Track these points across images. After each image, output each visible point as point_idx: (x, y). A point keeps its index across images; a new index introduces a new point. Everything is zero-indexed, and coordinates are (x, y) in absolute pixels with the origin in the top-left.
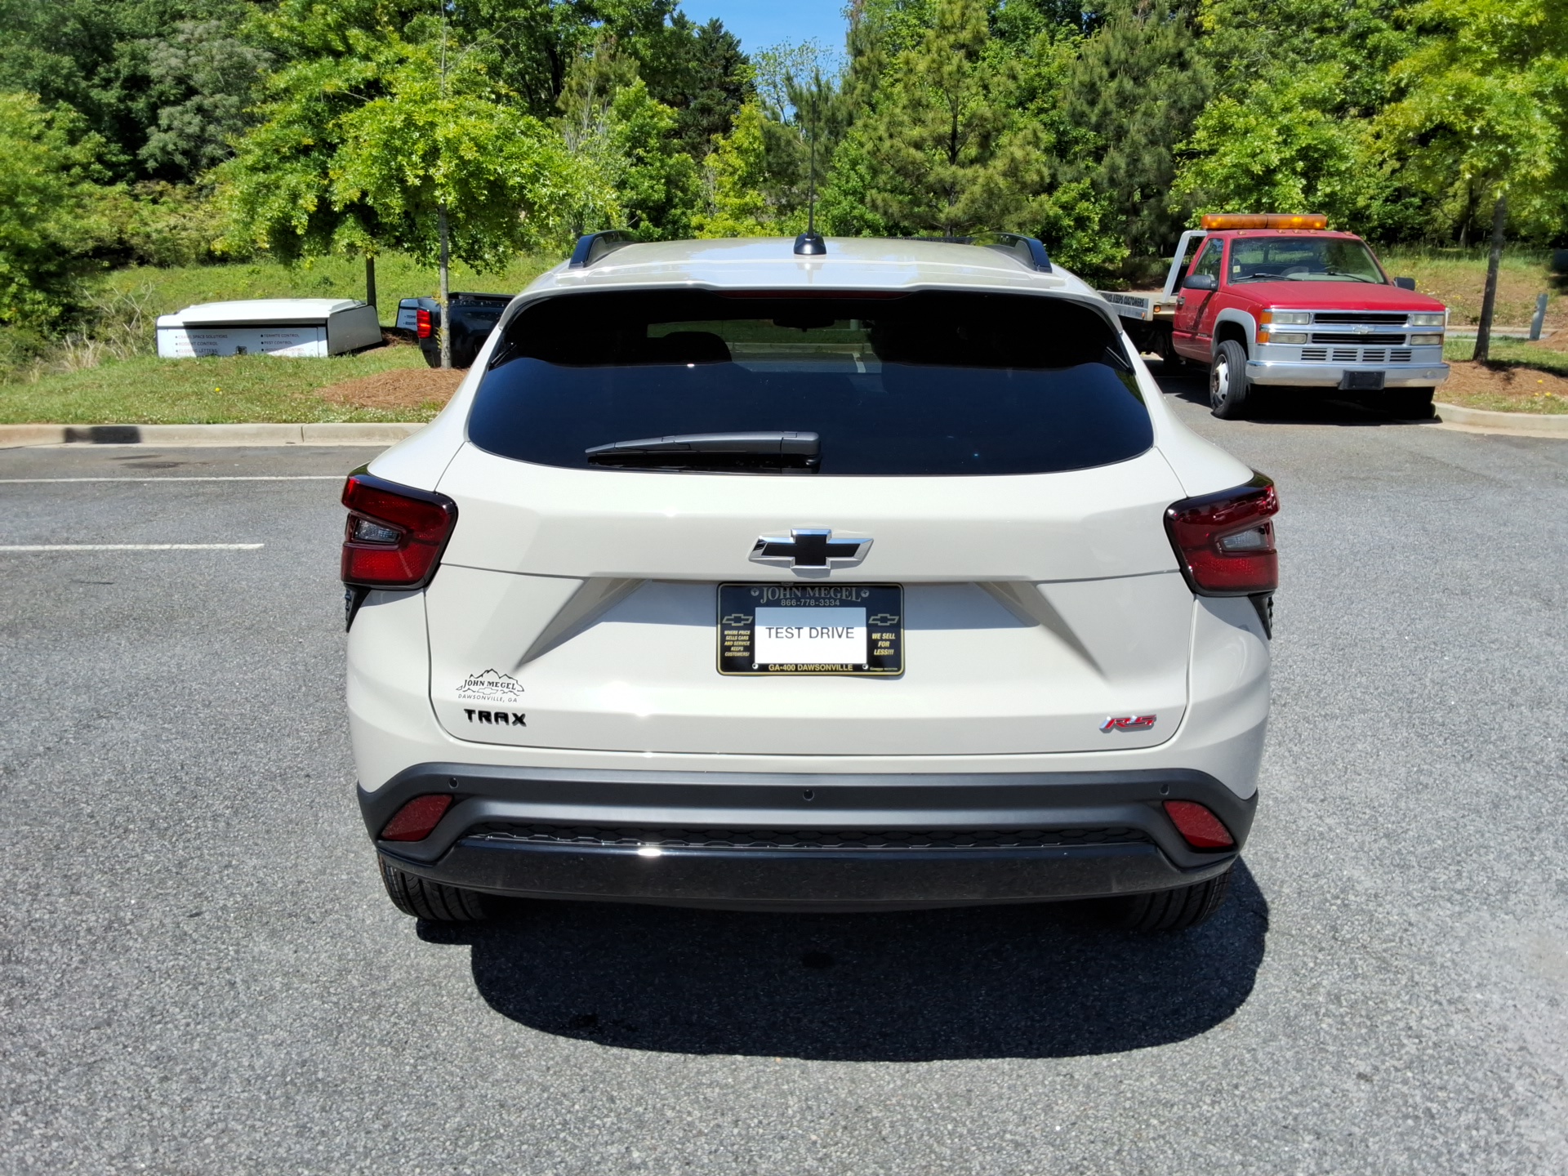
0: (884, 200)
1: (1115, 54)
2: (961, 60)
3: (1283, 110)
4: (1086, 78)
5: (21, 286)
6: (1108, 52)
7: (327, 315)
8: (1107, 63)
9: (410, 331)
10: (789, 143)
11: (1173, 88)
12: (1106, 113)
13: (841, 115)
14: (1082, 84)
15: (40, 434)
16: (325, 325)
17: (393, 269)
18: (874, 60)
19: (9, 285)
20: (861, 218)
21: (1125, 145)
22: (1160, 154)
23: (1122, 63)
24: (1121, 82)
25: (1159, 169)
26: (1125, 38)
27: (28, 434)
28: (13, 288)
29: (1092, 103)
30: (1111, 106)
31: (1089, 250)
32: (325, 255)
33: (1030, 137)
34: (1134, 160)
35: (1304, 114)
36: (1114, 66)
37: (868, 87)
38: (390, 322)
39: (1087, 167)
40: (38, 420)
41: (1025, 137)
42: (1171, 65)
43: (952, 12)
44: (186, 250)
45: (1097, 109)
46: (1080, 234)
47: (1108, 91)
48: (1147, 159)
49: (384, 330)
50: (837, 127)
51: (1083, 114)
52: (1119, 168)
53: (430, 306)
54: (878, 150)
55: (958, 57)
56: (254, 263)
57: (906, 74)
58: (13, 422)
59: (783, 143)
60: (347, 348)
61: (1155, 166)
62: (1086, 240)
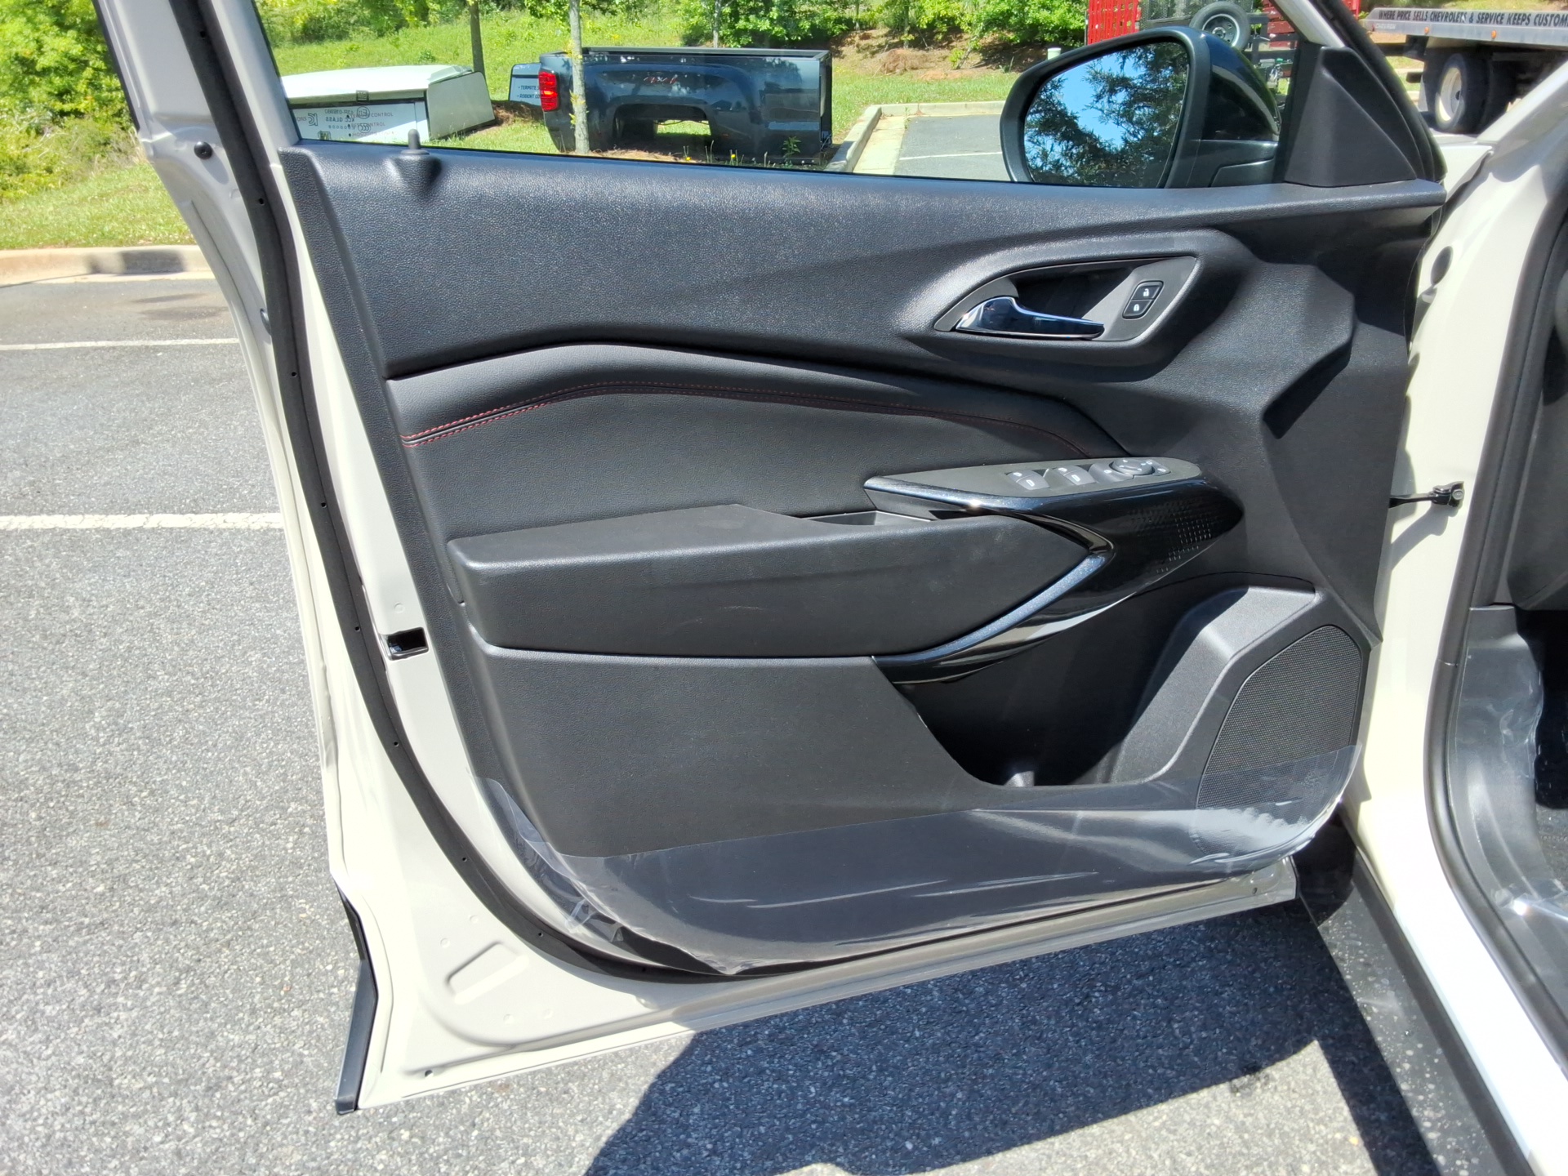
5: (97, 70)
7: (425, 86)
9: (527, 105)
15: (54, 262)
16: (424, 99)
17: (498, 39)
19: (83, 69)
27: (37, 263)
28: (88, 73)
32: (425, 26)
38: (502, 96)
40: (54, 243)
44: (281, 29)
49: (497, 104)
53: (555, 66)
56: (351, 39)
58: (21, 246)
60: (452, 129)
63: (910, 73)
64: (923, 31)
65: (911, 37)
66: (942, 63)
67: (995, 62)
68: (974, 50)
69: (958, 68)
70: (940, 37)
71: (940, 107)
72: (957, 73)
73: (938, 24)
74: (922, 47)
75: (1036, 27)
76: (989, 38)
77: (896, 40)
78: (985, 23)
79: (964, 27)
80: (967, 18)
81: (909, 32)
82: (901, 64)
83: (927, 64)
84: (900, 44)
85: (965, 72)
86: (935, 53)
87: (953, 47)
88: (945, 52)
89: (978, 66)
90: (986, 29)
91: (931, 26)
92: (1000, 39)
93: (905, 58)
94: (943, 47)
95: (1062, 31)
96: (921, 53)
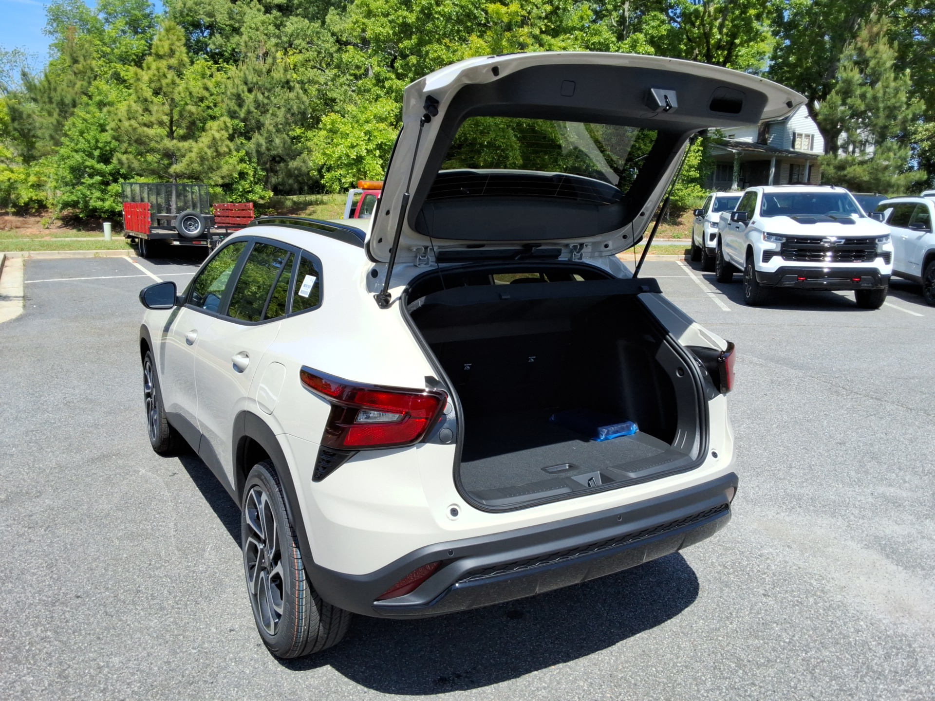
0: (127, 159)
1: (250, 78)
2: (173, 76)
3: (365, 122)
4: (235, 91)
6: (246, 78)
8: (246, 83)
10: (29, 116)
11: (287, 100)
12: (249, 112)
13: (68, 100)
14: (232, 94)
18: (88, 67)
20: (92, 167)
21: (264, 131)
22: (284, 138)
23: (255, 84)
24: (256, 95)
25: (284, 147)
26: (254, 70)
29: (240, 106)
30: (252, 109)
31: (249, 192)
33: (223, 126)
34: (270, 141)
35: (377, 125)
36: (251, 86)
37: (85, 83)
39: (242, 143)
41: (219, 125)
42: (283, 87)
43: (163, 47)
45: (244, 110)
46: (243, 182)
47: (249, 99)
48: (277, 141)
50: (65, 109)
51: (235, 112)
52: (262, 145)
54: (119, 128)
55: (171, 75)
57: (135, 81)
59: (24, 116)
61: (282, 145)
62: (247, 186)
63: (14, 231)
64: (21, 207)
65: (13, 210)
66: (37, 225)
67: (70, 225)
68: (57, 219)
69: (48, 228)
70: (34, 211)
71: (43, 254)
72: (47, 231)
73: (32, 204)
74: (22, 216)
75: (95, 210)
76: (65, 212)
77: (3, 211)
78: (62, 204)
79: (49, 205)
80: (51, 201)
81: (12, 207)
82: (9, 225)
83: (27, 225)
84: (7, 214)
85: (52, 230)
86: (32, 219)
87: (42, 216)
88: (38, 219)
89: (60, 227)
90: (63, 208)
91: (27, 204)
92: (73, 213)
93: (11, 222)
94: (36, 216)
95: (111, 211)
96: (21, 219)
